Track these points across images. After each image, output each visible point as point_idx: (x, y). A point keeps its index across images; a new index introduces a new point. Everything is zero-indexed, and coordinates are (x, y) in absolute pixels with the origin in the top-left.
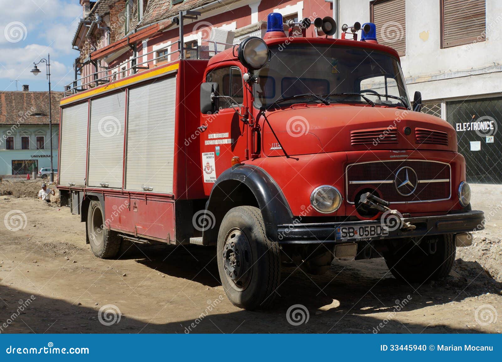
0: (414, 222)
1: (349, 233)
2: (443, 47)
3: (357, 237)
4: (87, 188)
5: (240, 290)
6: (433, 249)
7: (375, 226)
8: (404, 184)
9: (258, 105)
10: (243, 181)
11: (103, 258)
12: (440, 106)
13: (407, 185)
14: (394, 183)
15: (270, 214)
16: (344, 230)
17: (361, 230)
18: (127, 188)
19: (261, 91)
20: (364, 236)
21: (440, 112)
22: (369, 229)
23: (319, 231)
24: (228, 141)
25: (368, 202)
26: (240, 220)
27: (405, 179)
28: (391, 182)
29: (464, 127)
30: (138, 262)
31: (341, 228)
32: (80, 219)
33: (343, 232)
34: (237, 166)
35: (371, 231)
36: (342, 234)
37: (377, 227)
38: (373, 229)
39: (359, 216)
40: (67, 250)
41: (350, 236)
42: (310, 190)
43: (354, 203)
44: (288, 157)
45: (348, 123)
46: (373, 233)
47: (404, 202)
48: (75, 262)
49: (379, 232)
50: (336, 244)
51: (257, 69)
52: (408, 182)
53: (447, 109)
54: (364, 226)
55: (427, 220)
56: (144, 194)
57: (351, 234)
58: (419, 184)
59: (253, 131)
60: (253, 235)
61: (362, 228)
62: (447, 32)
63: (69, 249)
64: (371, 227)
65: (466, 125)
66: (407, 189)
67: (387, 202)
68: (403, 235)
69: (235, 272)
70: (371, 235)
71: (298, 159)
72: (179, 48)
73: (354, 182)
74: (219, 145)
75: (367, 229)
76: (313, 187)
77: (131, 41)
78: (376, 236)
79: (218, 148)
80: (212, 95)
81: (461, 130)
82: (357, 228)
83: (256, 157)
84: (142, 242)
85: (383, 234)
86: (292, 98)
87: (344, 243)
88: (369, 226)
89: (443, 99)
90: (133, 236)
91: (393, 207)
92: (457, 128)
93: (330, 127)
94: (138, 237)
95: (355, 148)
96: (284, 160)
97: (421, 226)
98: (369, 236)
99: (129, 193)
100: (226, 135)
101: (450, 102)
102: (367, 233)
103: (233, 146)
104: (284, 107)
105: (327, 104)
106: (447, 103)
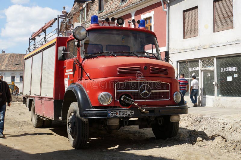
0: (148, 110)
1: (114, 113)
2: (215, 31)
3: (118, 115)
4: (30, 96)
5: (73, 140)
6: (160, 122)
7: (127, 111)
8: (144, 92)
9: (82, 56)
10: (73, 90)
11: (36, 128)
12: (213, 59)
13: (146, 92)
14: (139, 92)
15: (81, 105)
16: (111, 112)
17: (120, 112)
18: (41, 95)
19: (84, 50)
20: (122, 115)
21: (213, 63)
22: (124, 112)
23: (100, 113)
24: (72, 73)
25: (123, 100)
26: (73, 108)
27: (144, 90)
28: (137, 91)
29: (224, 70)
30: (50, 129)
31: (110, 111)
32: (28, 110)
33: (111, 113)
34: (72, 84)
35: (125, 113)
36: (110, 114)
37: (128, 111)
38: (126, 112)
39: (121, 106)
40: (23, 124)
41: (114, 115)
42: (98, 94)
43: (119, 100)
44: (91, 79)
45: (117, 64)
46: (126, 114)
47: (144, 100)
48: (22, 129)
49: (129, 113)
50: (108, 118)
51: (82, 40)
52: (146, 91)
53: (217, 61)
54: (121, 111)
55: (155, 108)
56: (45, 98)
57: (115, 114)
58: (152, 92)
59: (79, 68)
60: (77, 115)
61: (121, 112)
62: (217, 24)
63: (24, 124)
64: (125, 111)
65: (225, 69)
66: (146, 94)
67: (134, 100)
68: (142, 115)
69: (70, 131)
70: (125, 115)
71: (94, 80)
72: (57, 32)
73: (119, 91)
74: (69, 75)
75: (123, 112)
76: (100, 93)
77: (43, 29)
78: (127, 115)
79: (69, 76)
80: (63, 52)
81: (223, 71)
82: (118, 111)
83: (81, 80)
84: (45, 119)
85: (131, 114)
86: (98, 53)
87: (111, 118)
88: (124, 111)
89: (215, 56)
90: (42, 117)
91: (136, 102)
92: (221, 70)
93: (108, 66)
94: (44, 117)
95: (119, 75)
96: (89, 81)
97: (151, 111)
98: (124, 115)
99: (41, 98)
100: (71, 70)
101: (218, 58)
102: (123, 114)
103: (73, 75)
104: (94, 57)
105: (114, 56)
106: (217, 58)
